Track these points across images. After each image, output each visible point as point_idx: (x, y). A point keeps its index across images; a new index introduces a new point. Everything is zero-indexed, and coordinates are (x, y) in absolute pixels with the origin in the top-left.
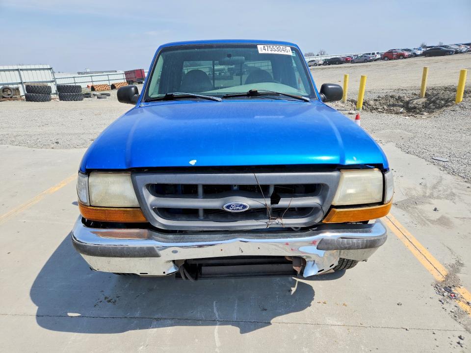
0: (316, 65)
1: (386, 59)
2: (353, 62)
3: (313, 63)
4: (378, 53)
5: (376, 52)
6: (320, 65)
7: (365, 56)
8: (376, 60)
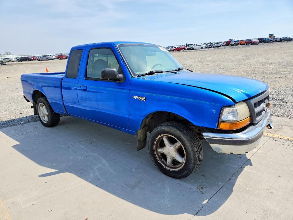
0: (10, 61)
1: (60, 59)
2: (38, 60)
3: (8, 60)
4: (53, 55)
5: (52, 55)
6: (14, 61)
7: (46, 57)
8: (53, 59)
